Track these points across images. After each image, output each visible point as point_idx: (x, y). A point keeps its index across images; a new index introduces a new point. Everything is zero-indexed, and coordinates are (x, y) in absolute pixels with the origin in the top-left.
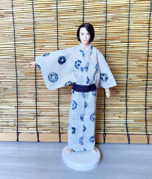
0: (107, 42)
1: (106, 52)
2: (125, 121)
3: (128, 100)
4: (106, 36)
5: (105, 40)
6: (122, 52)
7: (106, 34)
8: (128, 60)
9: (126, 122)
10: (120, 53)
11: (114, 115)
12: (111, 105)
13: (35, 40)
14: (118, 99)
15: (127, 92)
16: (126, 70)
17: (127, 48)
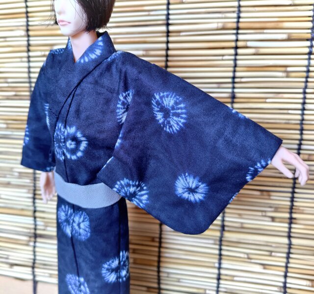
0: (240, 37)
1: (237, 69)
2: (283, 280)
3: (295, 219)
4: (239, 17)
5: (234, 29)
6: (289, 69)
7: (240, 12)
8: (305, 98)
9: (285, 283)
10: (280, 74)
11: (249, 258)
12: (242, 228)
13: (30, 28)
14: (264, 214)
15: (296, 195)
16: (299, 127)
17: (307, 57)
